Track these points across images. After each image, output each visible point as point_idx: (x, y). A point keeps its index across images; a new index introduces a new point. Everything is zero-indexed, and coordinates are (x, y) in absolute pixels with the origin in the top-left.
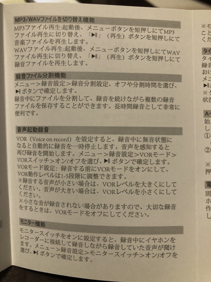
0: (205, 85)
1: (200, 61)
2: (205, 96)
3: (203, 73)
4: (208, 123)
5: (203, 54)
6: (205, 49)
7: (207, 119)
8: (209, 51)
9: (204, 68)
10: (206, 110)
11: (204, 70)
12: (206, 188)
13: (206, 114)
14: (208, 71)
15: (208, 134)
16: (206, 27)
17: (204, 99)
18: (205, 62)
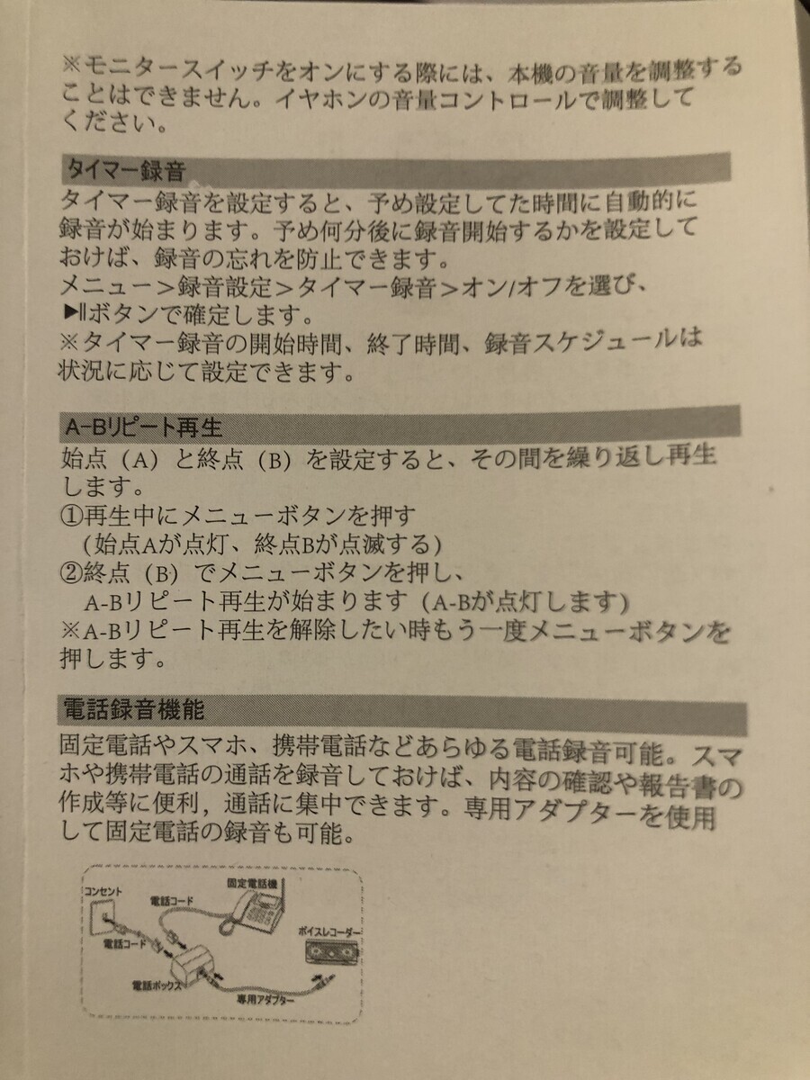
0: (69, 311)
1: (56, 210)
2: (69, 354)
3: (65, 262)
4: (76, 463)
5: (65, 182)
6: (73, 161)
7: (71, 447)
8: (91, 171)
9: (68, 241)
10: (70, 414)
11: (67, 248)
12: (61, 722)
13: (69, 428)
14: (83, 251)
15: (75, 509)
16: (82, 67)
17: (63, 366)
18: (72, 213)
